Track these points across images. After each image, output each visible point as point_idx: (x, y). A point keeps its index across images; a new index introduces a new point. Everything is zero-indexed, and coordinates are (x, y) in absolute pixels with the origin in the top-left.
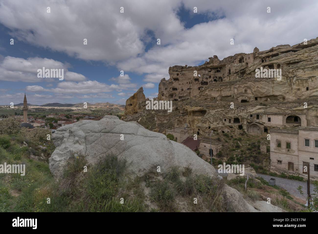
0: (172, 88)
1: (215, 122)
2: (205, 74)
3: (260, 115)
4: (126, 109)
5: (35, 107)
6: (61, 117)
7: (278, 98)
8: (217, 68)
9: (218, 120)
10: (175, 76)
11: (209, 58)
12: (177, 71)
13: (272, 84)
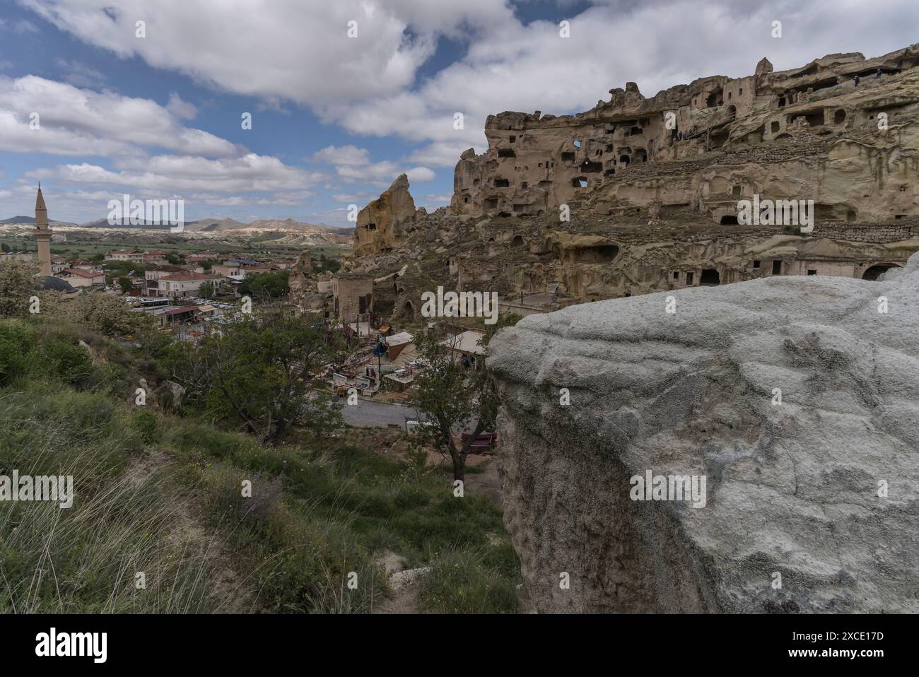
0: (496, 181)
1: (646, 281)
2: (593, 140)
3: (783, 263)
4: (358, 238)
5: (66, 229)
6: (151, 260)
7: (834, 214)
8: (633, 122)
9: (655, 275)
10: (505, 144)
11: (611, 92)
12: (510, 127)
13: (818, 170)
